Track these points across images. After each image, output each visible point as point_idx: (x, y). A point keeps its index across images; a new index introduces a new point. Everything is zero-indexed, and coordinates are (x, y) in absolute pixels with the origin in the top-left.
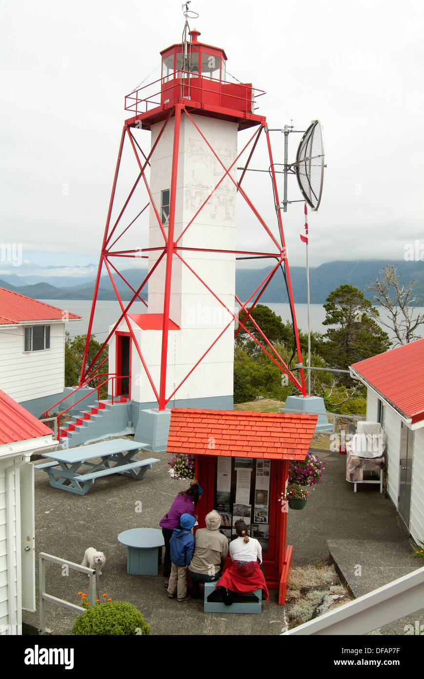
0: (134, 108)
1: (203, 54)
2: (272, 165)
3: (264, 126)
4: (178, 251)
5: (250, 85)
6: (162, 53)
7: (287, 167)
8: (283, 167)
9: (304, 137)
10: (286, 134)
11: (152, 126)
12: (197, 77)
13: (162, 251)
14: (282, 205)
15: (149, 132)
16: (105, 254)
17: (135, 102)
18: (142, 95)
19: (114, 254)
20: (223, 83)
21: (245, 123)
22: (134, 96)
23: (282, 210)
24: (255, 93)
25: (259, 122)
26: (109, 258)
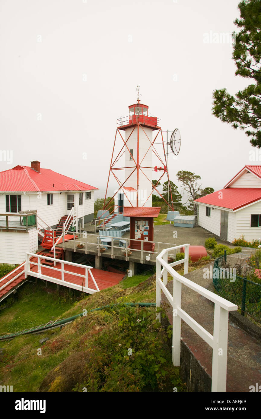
0: (121, 124)
1: (143, 108)
2: (163, 142)
3: (161, 130)
4: (140, 168)
5: (157, 117)
6: (129, 107)
7: (168, 142)
8: (166, 143)
9: (173, 134)
10: (167, 132)
11: (126, 129)
12: (141, 114)
13: (136, 168)
14: (166, 154)
15: (125, 131)
16: (111, 169)
17: (121, 122)
18: (123, 120)
19: (114, 169)
20: (148, 116)
21: (155, 129)
22: (121, 120)
23: (166, 156)
24: (158, 120)
25: (159, 128)
26: (112, 170)
